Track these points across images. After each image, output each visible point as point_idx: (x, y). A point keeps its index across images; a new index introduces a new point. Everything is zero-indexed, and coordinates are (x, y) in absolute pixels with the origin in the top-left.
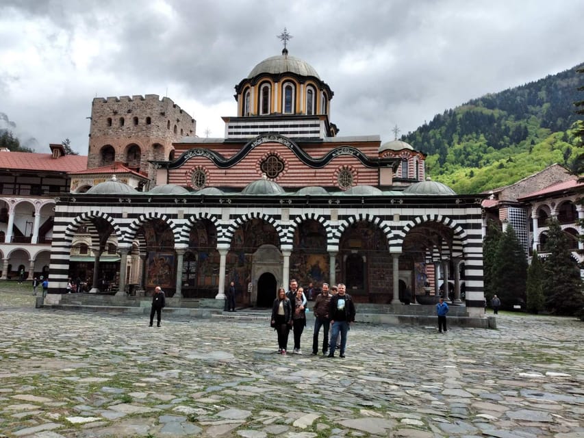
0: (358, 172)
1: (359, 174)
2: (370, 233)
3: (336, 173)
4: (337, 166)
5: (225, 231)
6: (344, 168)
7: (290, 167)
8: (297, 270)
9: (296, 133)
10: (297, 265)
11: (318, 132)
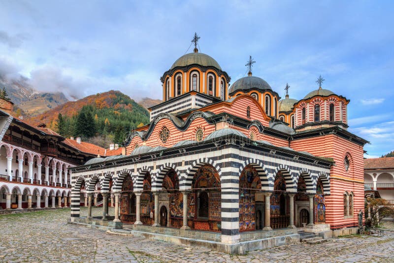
0: (205, 129)
1: (206, 131)
2: (210, 175)
3: (193, 133)
4: (194, 128)
5: (115, 181)
6: (198, 128)
7: (172, 133)
8: (174, 204)
9: (180, 108)
10: (174, 200)
11: (190, 105)
